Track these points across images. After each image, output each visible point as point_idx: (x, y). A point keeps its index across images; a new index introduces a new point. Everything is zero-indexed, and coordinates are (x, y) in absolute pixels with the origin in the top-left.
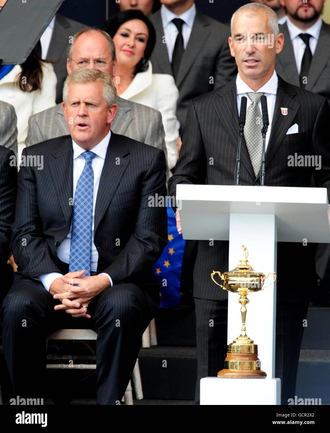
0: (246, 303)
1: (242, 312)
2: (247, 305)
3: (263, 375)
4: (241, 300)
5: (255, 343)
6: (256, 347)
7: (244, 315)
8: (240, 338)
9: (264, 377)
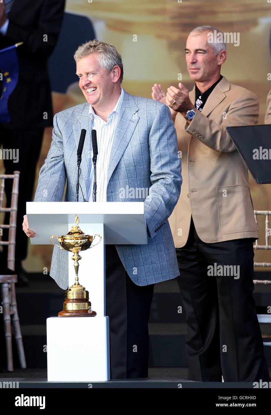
0: (79, 259)
1: (75, 266)
2: (79, 261)
3: (94, 314)
4: (74, 257)
5: (86, 290)
6: (87, 293)
7: (77, 268)
8: (74, 286)
9: (95, 315)
